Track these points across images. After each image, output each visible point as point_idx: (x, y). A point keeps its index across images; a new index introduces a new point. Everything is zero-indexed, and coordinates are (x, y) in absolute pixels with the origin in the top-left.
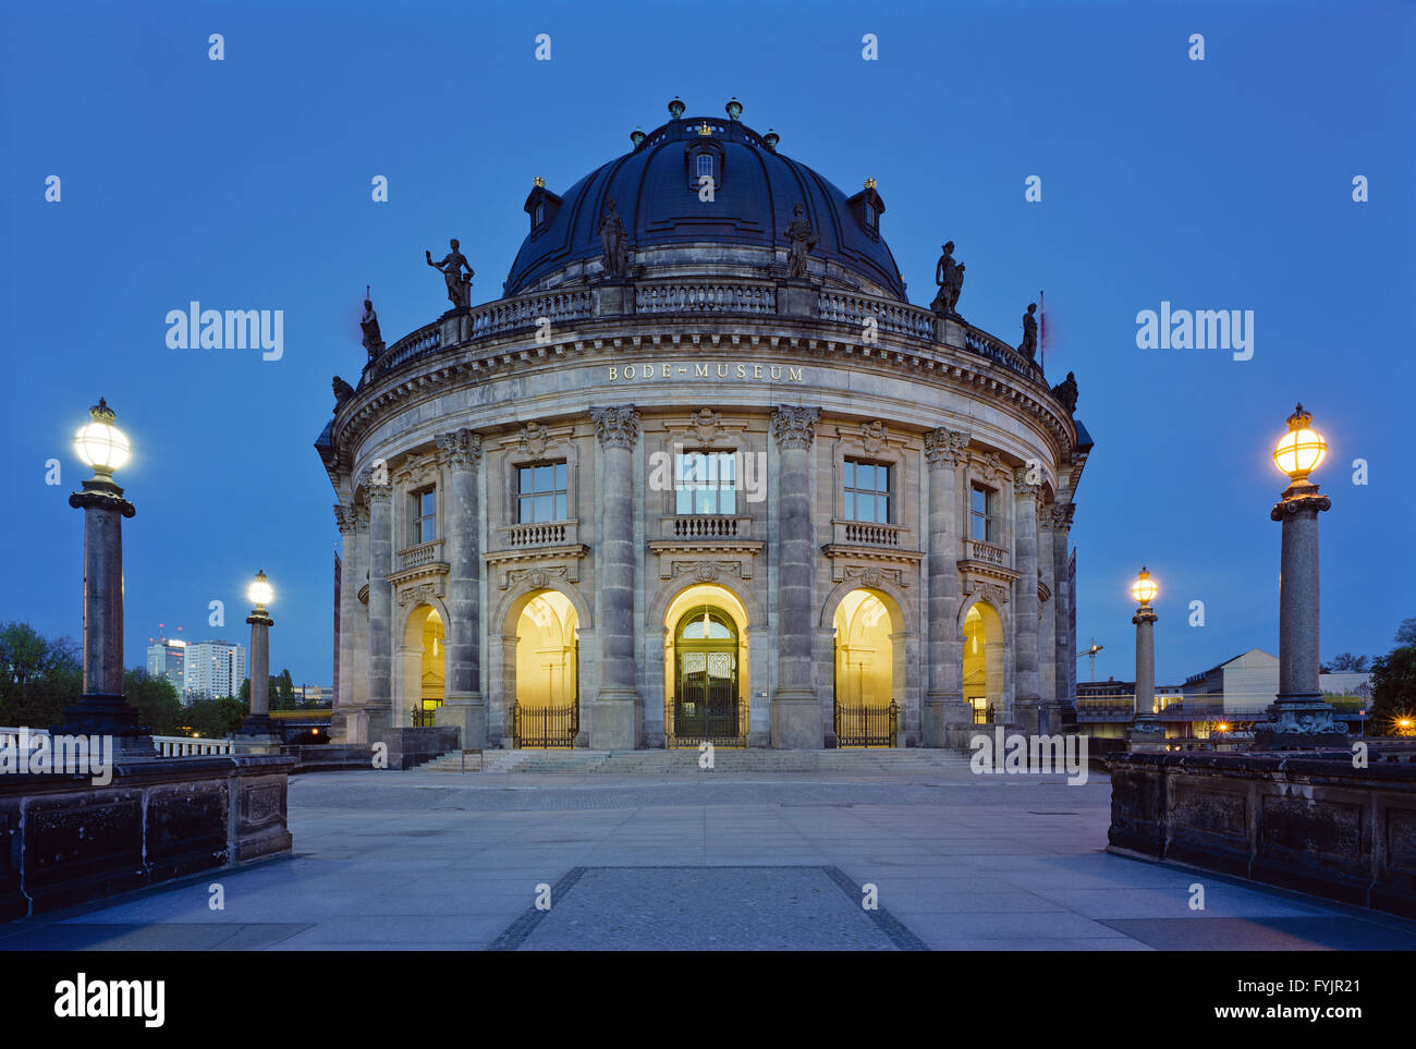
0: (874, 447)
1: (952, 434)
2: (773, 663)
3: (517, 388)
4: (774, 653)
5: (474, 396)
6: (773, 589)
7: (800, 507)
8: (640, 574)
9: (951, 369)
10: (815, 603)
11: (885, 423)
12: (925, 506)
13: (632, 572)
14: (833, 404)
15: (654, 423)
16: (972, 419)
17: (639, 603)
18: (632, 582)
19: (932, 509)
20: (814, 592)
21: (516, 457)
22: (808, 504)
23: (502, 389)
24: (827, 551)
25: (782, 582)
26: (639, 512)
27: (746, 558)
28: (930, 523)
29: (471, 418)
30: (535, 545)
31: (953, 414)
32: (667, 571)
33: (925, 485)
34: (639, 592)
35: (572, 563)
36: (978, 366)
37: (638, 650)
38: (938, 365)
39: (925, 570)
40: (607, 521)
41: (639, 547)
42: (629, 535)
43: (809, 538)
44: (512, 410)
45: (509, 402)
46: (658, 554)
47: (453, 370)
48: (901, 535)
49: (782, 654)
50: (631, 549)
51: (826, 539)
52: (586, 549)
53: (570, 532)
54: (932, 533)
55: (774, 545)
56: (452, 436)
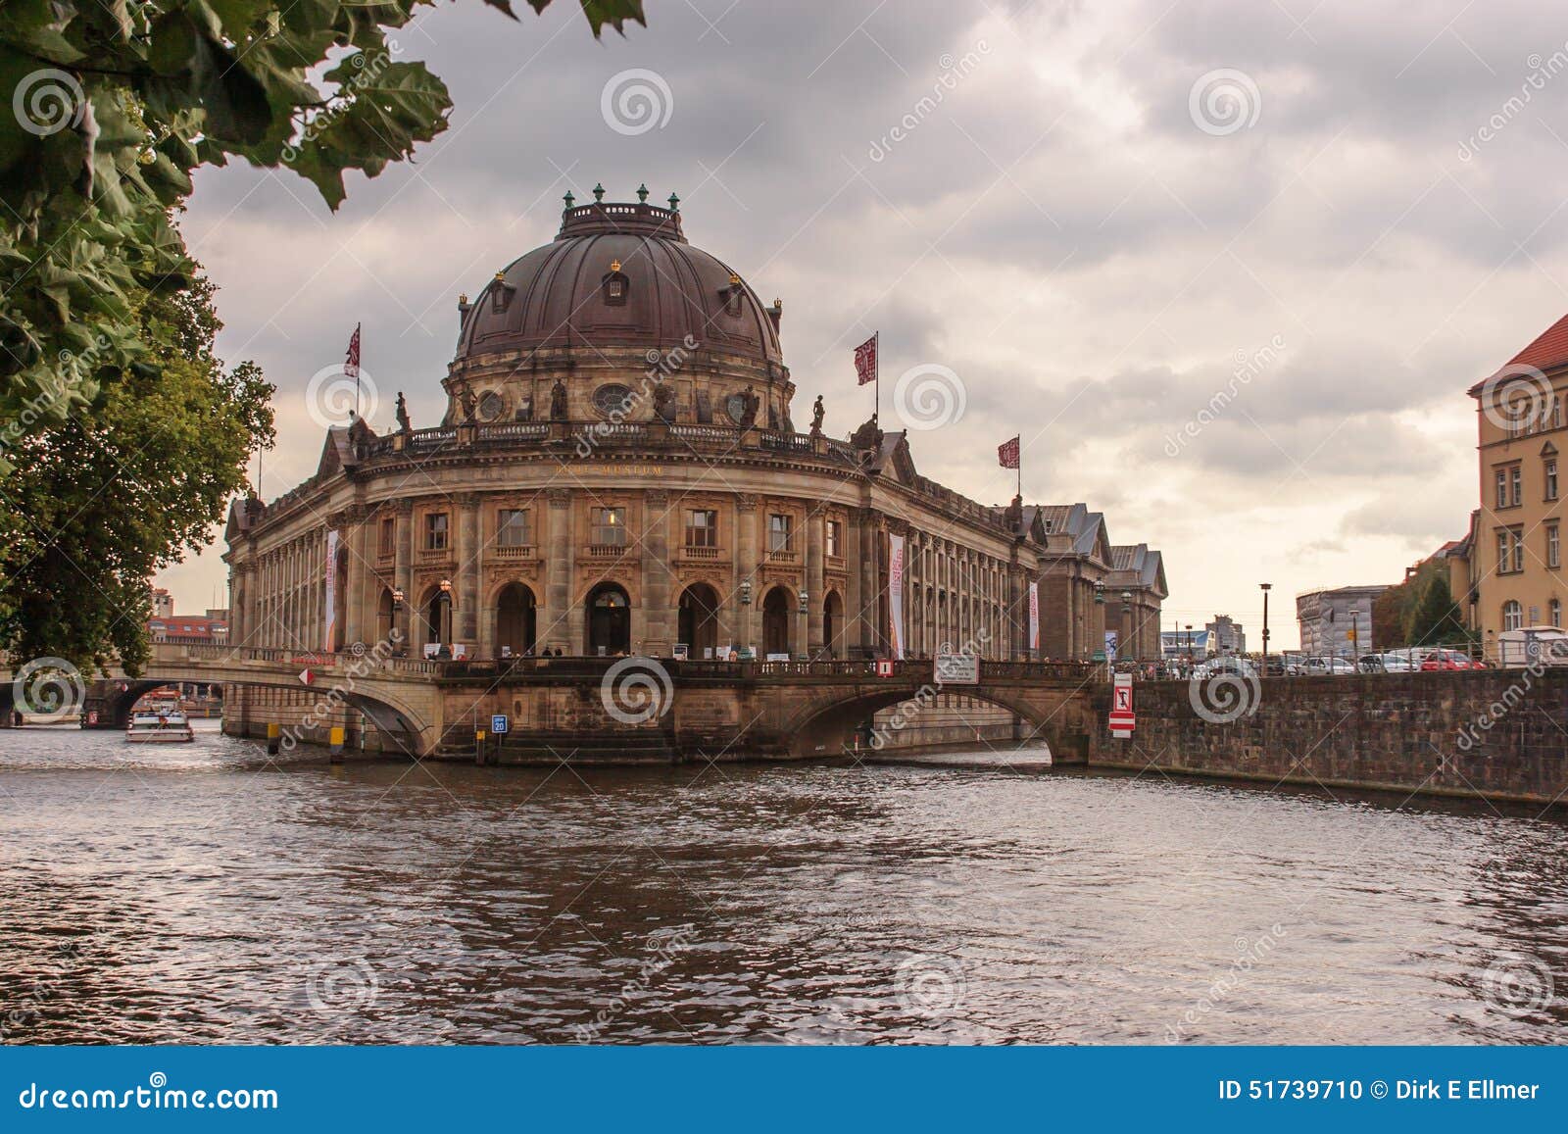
0: (703, 505)
1: (750, 495)
2: (644, 626)
3: (505, 472)
4: (644, 620)
5: (478, 474)
6: (644, 584)
7: (658, 543)
8: (571, 576)
9: (747, 462)
10: (668, 592)
11: (709, 492)
12: (735, 534)
13: (567, 576)
14: (677, 485)
15: (578, 495)
16: (763, 484)
17: (571, 592)
18: (567, 582)
19: (740, 536)
20: (668, 586)
21: (501, 506)
22: (664, 541)
23: (495, 473)
24: (676, 564)
25: (649, 582)
26: (571, 542)
27: (629, 569)
28: (739, 544)
29: (477, 485)
30: (512, 558)
31: (750, 483)
32: (586, 575)
33: (735, 522)
34: (571, 586)
35: (533, 569)
36: (766, 458)
37: (570, 617)
38: (738, 461)
39: (735, 574)
40: (553, 549)
41: (571, 561)
42: (566, 555)
43: (665, 557)
44: (501, 483)
45: (500, 480)
46: (581, 566)
47: (467, 460)
48: (720, 552)
49: (649, 621)
50: (566, 563)
51: (674, 556)
52: (542, 561)
53: (533, 551)
54: (740, 550)
55: (644, 561)
56: (465, 494)
